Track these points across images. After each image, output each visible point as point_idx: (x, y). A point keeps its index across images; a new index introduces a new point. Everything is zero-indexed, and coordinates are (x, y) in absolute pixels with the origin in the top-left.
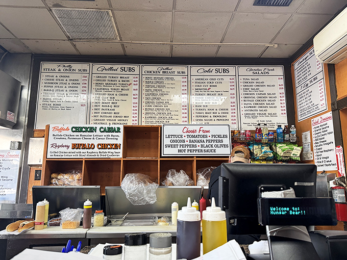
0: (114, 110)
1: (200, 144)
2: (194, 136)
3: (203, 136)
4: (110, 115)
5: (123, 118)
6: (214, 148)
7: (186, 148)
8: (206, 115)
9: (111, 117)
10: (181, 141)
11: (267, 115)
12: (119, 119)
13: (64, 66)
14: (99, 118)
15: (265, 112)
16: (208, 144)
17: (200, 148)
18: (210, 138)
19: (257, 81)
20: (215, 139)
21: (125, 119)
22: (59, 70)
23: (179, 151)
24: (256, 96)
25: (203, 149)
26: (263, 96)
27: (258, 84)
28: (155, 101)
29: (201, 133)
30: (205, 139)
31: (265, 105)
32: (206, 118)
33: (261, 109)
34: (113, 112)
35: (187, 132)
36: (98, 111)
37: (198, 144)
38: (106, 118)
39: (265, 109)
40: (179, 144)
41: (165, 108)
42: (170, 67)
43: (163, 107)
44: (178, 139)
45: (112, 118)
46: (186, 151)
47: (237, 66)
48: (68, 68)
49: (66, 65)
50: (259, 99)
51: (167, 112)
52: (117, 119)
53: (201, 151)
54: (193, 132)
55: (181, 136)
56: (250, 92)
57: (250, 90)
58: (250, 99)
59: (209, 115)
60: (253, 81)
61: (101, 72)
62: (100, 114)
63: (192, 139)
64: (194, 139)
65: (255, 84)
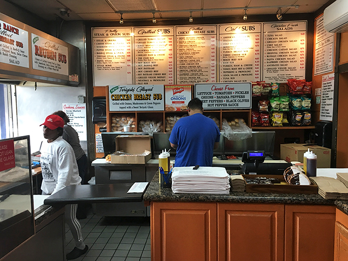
0: (154, 68)
1: (225, 99)
2: (220, 93)
3: (229, 93)
4: (151, 73)
5: (162, 76)
6: (237, 103)
7: (214, 103)
8: (232, 71)
9: (151, 74)
10: (210, 97)
11: (287, 69)
12: (158, 76)
13: (111, 31)
14: (142, 76)
15: (285, 67)
16: (232, 99)
17: (225, 103)
18: (234, 94)
19: (280, 37)
20: (239, 95)
21: (163, 76)
22: (107, 35)
23: (209, 105)
24: (278, 51)
25: (228, 103)
26: (285, 51)
27: (281, 40)
28: (188, 59)
29: (227, 90)
30: (230, 95)
31: (287, 60)
32: (232, 74)
33: (282, 63)
34: (153, 70)
35: (215, 89)
36: (141, 70)
37: (224, 99)
38: (147, 76)
39: (286, 63)
40: (208, 100)
41: (197, 65)
42: (201, 27)
43: (195, 65)
44: (207, 95)
45: (153, 76)
46: (214, 105)
47: (262, 23)
48: (114, 33)
49: (112, 30)
50: (281, 54)
51: (198, 69)
52: (156, 76)
53: (226, 105)
54: (220, 89)
55: (210, 93)
56: (273, 48)
57: (274, 46)
58: (273, 55)
59: (235, 71)
60: (277, 37)
61: (141, 35)
62: (143, 73)
63: (219, 95)
64: (221, 95)
65: (279, 40)
